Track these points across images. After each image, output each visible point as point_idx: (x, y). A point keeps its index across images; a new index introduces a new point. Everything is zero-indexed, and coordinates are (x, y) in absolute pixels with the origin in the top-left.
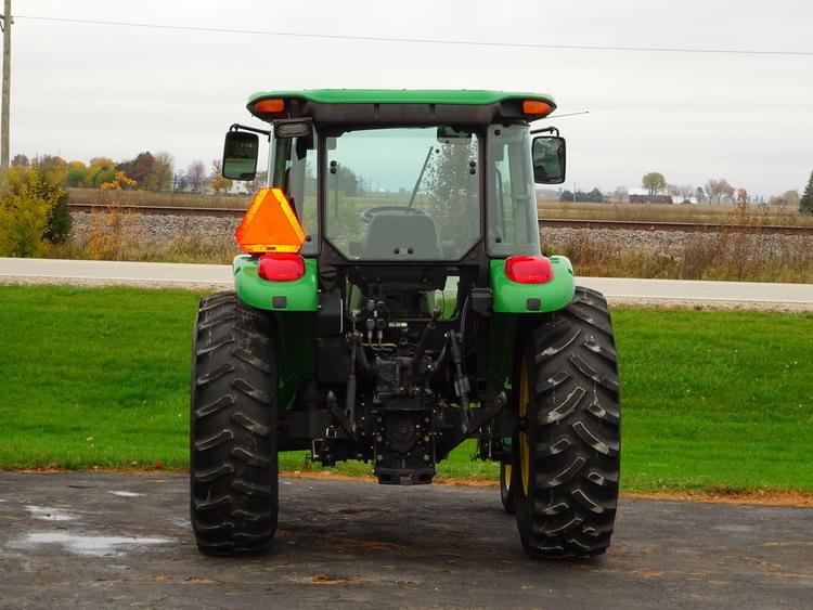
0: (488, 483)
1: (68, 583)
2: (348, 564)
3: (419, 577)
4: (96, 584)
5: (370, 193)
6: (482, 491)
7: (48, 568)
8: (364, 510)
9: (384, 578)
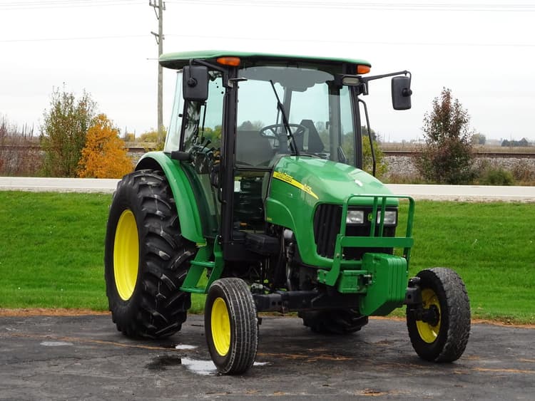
0: (481, 321)
1: (186, 396)
2: (388, 380)
3: (440, 390)
4: (207, 396)
5: (384, 143)
6: (477, 327)
7: (173, 384)
8: (396, 341)
9: (415, 391)
